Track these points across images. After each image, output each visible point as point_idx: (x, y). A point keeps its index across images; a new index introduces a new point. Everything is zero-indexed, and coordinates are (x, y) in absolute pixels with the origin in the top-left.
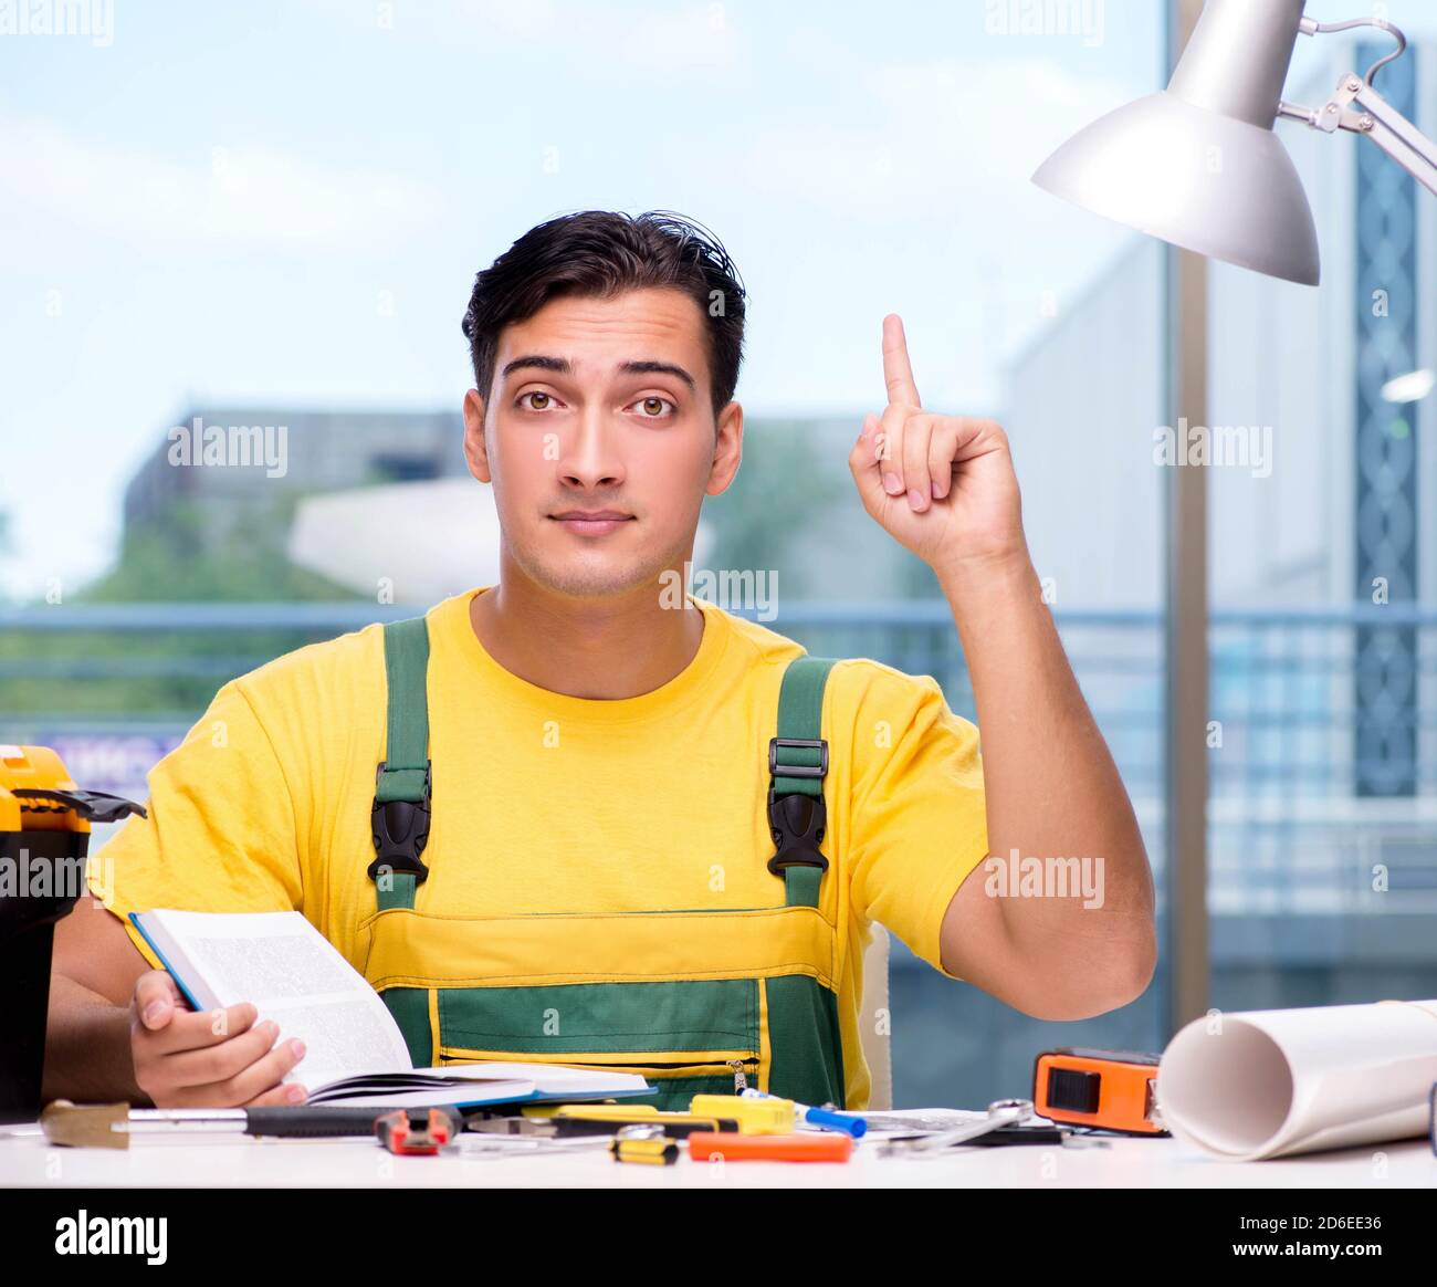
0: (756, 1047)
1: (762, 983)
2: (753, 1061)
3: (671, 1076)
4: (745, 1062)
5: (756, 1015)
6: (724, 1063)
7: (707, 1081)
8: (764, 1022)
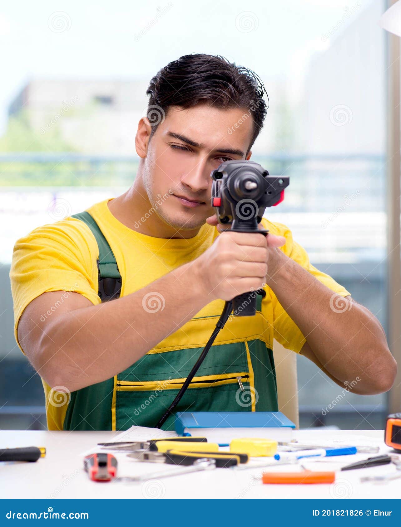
0: (247, 371)
1: (246, 344)
2: (247, 377)
3: (214, 386)
4: (243, 377)
5: (245, 357)
6: (235, 378)
7: (228, 386)
8: (249, 360)
